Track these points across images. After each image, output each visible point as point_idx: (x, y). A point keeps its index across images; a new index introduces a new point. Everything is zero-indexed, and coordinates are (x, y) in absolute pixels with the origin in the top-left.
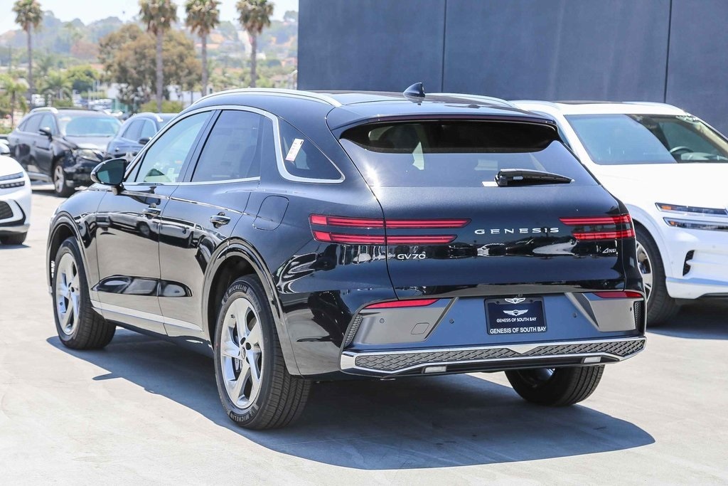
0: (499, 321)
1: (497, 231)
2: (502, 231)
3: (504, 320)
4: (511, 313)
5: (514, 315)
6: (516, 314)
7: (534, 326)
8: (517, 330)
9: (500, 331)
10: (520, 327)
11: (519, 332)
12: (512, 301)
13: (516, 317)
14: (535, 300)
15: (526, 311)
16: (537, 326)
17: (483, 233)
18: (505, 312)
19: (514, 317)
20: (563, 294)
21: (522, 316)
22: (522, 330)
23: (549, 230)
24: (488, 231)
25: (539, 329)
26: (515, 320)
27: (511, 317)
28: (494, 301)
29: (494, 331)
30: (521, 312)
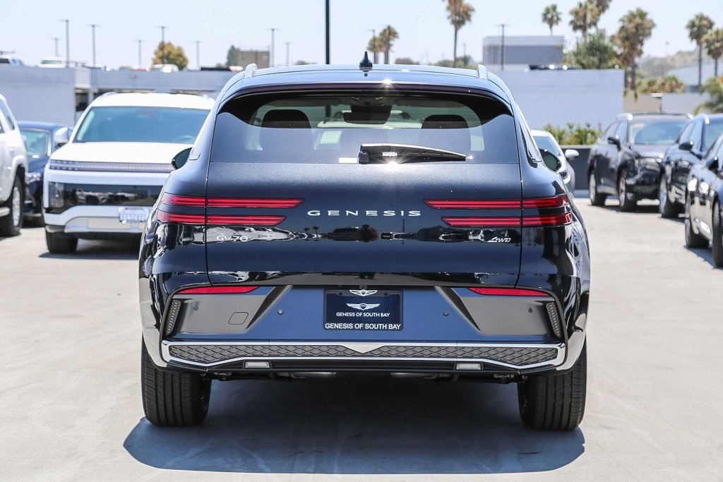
0: (339, 314)
1: (336, 213)
2: (342, 213)
3: (346, 314)
4: (357, 306)
5: (360, 308)
6: (363, 308)
7: (384, 323)
8: (360, 326)
9: (339, 326)
10: (365, 323)
11: (363, 328)
12: (360, 293)
13: (363, 312)
14: (390, 293)
15: (377, 305)
16: (388, 323)
17: (319, 214)
18: (349, 305)
19: (360, 311)
20: (432, 288)
21: (371, 311)
22: (368, 326)
23: (406, 213)
24: (324, 213)
25: (391, 326)
26: (360, 314)
27: (356, 311)
28: (337, 292)
29: (330, 326)
30: (369, 306)
